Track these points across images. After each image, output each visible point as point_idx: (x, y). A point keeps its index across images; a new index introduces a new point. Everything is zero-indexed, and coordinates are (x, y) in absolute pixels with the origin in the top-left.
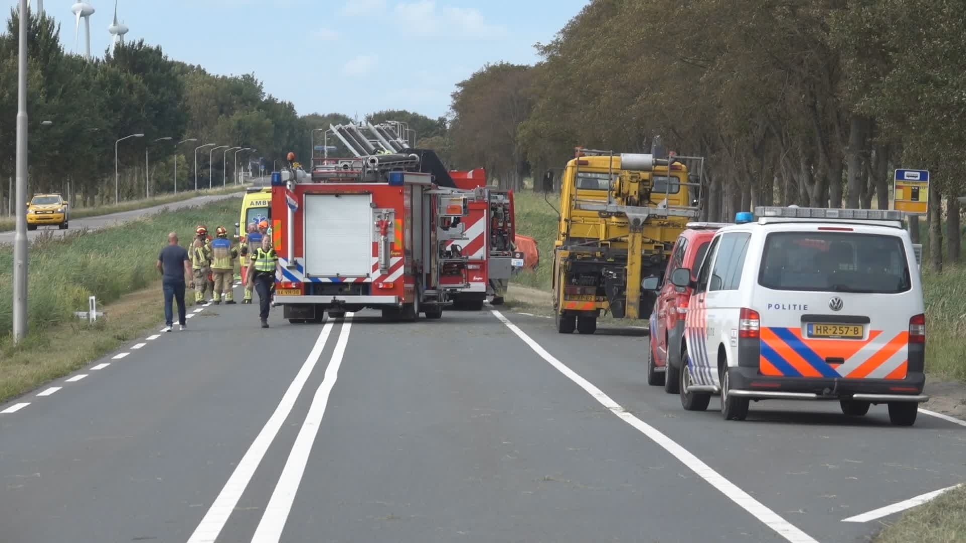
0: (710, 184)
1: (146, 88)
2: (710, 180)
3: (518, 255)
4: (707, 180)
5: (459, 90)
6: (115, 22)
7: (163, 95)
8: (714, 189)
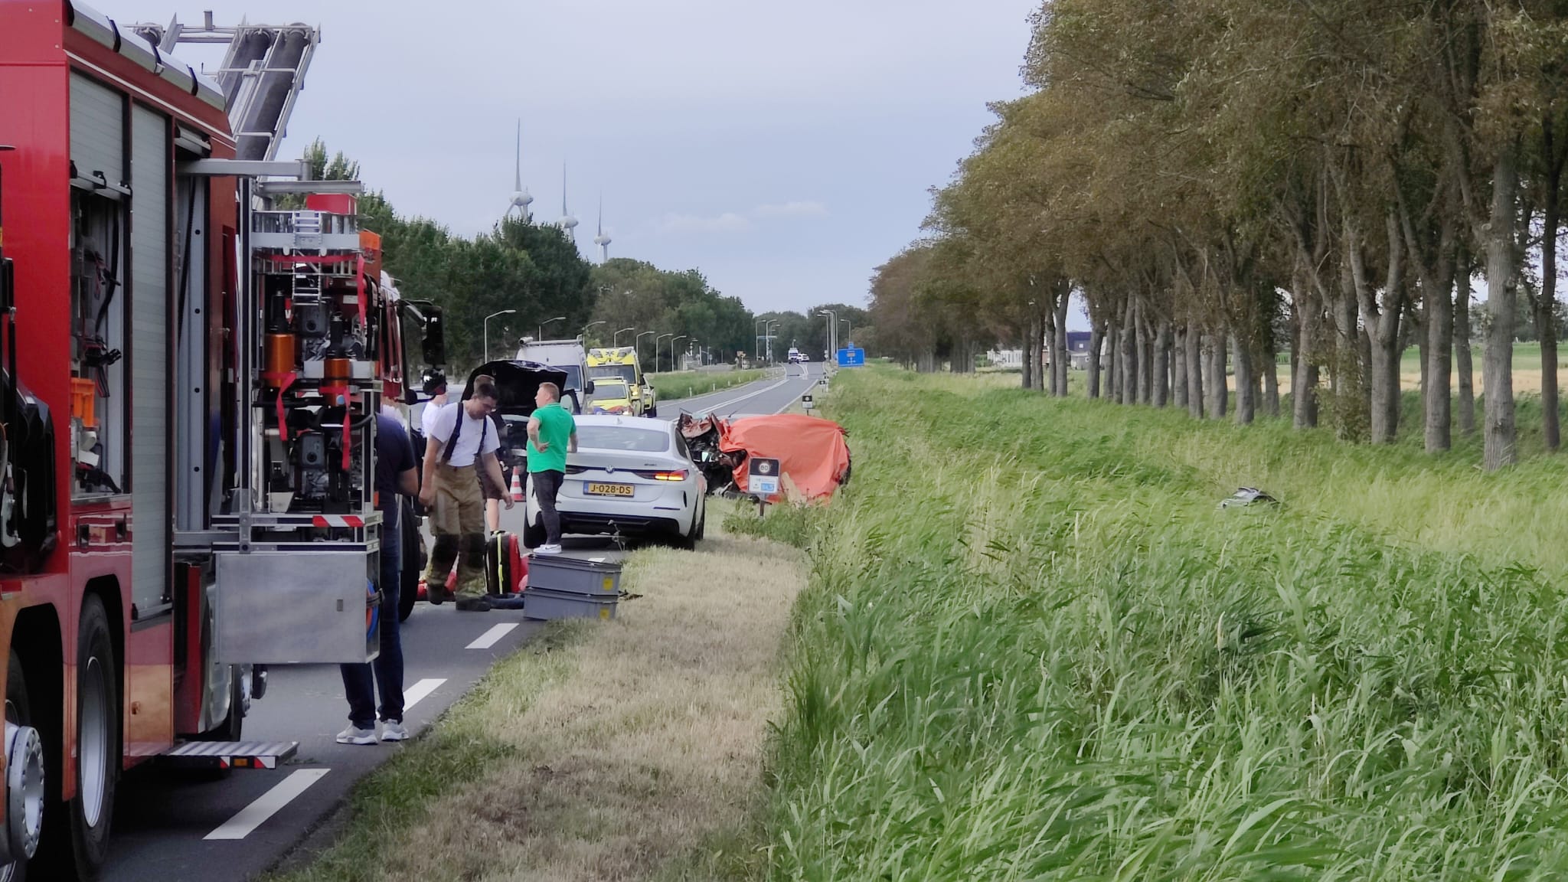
0: (1155, 339)
1: (532, 263)
2: (1155, 333)
3: (765, 467)
4: (1150, 332)
5: (877, 274)
6: (600, 234)
7: (553, 272)
8: (1161, 346)
